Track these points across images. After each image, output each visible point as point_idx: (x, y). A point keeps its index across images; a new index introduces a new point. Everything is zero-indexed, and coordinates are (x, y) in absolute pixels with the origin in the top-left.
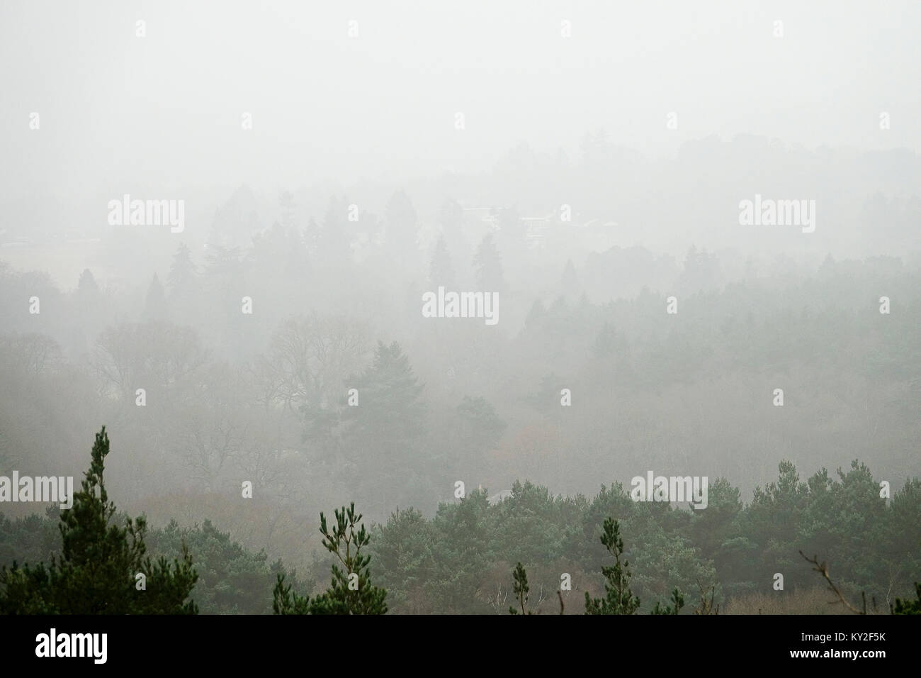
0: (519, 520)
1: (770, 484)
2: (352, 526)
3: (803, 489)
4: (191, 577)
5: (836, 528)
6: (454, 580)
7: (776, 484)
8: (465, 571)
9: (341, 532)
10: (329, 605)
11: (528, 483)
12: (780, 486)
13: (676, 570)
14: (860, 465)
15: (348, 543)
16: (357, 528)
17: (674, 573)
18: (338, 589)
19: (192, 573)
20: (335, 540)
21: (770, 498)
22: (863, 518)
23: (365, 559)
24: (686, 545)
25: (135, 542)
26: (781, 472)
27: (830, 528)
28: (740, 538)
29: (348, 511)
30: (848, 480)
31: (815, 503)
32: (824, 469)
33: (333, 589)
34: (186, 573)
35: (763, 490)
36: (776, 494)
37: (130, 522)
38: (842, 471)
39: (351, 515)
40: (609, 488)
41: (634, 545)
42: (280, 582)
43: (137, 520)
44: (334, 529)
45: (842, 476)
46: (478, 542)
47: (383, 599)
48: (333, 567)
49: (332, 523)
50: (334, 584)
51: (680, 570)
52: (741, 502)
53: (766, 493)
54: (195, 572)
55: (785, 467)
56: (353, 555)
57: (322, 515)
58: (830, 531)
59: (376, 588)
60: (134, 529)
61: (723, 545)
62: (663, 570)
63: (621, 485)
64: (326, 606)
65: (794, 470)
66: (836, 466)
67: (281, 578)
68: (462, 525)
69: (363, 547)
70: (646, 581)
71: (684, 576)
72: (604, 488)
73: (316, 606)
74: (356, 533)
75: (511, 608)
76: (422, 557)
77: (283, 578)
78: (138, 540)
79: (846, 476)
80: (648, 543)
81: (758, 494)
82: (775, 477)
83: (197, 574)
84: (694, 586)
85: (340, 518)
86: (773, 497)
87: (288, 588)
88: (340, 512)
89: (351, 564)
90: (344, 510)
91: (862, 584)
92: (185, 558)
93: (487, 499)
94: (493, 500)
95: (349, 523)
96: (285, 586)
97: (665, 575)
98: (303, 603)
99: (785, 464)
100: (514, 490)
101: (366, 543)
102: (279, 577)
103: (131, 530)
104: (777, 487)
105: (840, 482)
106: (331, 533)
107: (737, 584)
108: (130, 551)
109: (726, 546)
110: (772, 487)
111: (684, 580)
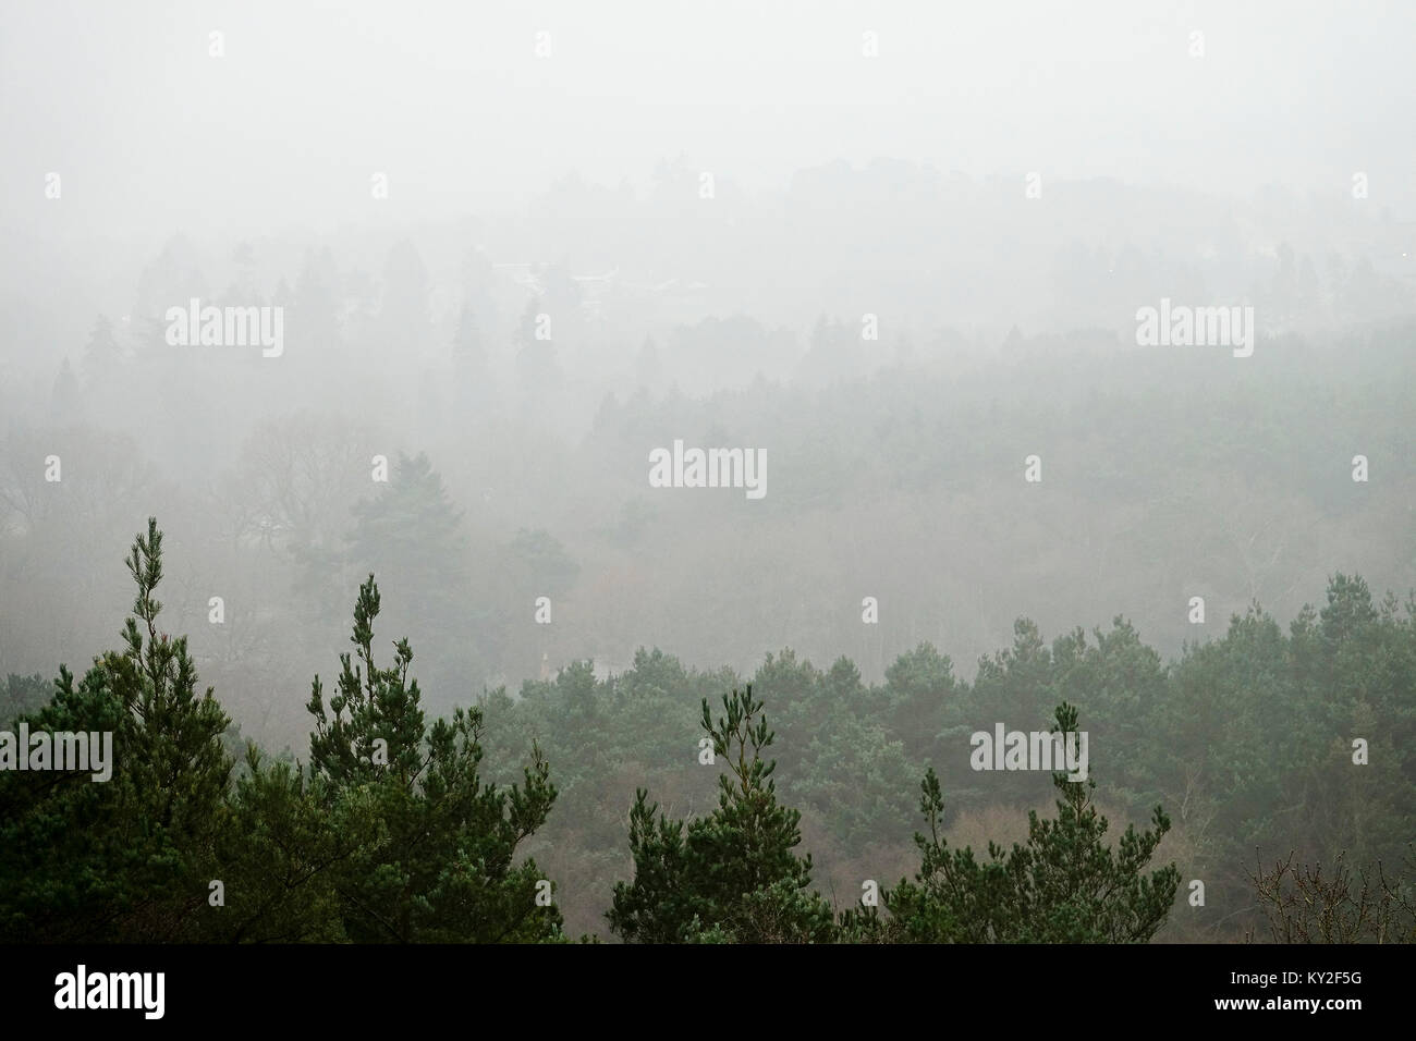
0: (648, 703)
1: (1002, 651)
2: (748, 717)
3: (1046, 656)
4: (546, 794)
5: (1097, 713)
6: (567, 789)
7: (1011, 651)
8: (583, 775)
9: (732, 728)
10: (717, 832)
11: (656, 650)
12: (1016, 653)
13: (877, 773)
14: (1125, 621)
15: (742, 743)
16: (756, 721)
17: (875, 776)
18: (731, 810)
19: (547, 789)
20: (722, 738)
21: (1001, 670)
22: (1137, 698)
23: (767, 766)
24: (889, 738)
25: (466, 743)
26: (1017, 633)
27: (1090, 712)
28: (961, 726)
29: (742, 696)
30: (1107, 645)
31: (1067, 676)
32: (1079, 629)
33: (721, 810)
34: (540, 789)
35: (992, 659)
36: (1011, 664)
37: (460, 715)
38: (1101, 630)
39: (746, 702)
40: (777, 658)
41: (815, 738)
42: (641, 799)
43: (470, 712)
44: (722, 723)
45: (1100, 638)
46: (599, 735)
47: (794, 824)
48: (721, 777)
49: (720, 713)
50: (723, 803)
51: (883, 771)
52: (954, 676)
53: (996, 663)
54: (551, 787)
55: (1023, 627)
56: (749, 760)
57: (704, 703)
58: (1090, 716)
59: (783, 808)
60: (466, 725)
61: (937, 736)
62: (858, 773)
63: (793, 652)
64: (714, 835)
65: (1035, 630)
66: (1096, 624)
67: (642, 794)
68: (577, 710)
69: (765, 749)
70: (833, 789)
71: (889, 781)
72: (770, 657)
73: (698, 834)
74: (754, 729)
75: (917, 834)
76: (522, 757)
77: (645, 794)
78: (472, 740)
79: (1106, 638)
80: (835, 735)
81: (985, 665)
82: (1008, 642)
83: (555, 789)
84: (904, 795)
85: (732, 707)
86: (1006, 668)
87: (652, 807)
88: (730, 698)
89: (747, 773)
90: (735, 695)
91: (1139, 790)
92: (538, 766)
93: (592, 674)
94: (601, 674)
95: (745, 714)
96: (648, 805)
97: (863, 779)
98: (674, 832)
99: (1023, 623)
100: (637, 660)
101: (769, 742)
102: (638, 792)
103: (462, 727)
104: (1012, 655)
105: (1097, 646)
106: (716, 728)
107: (959, 791)
108: (459, 756)
109: (941, 739)
110: (1005, 654)
111: (889, 787)
